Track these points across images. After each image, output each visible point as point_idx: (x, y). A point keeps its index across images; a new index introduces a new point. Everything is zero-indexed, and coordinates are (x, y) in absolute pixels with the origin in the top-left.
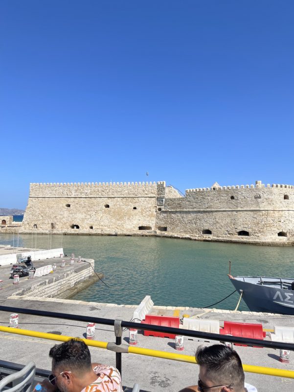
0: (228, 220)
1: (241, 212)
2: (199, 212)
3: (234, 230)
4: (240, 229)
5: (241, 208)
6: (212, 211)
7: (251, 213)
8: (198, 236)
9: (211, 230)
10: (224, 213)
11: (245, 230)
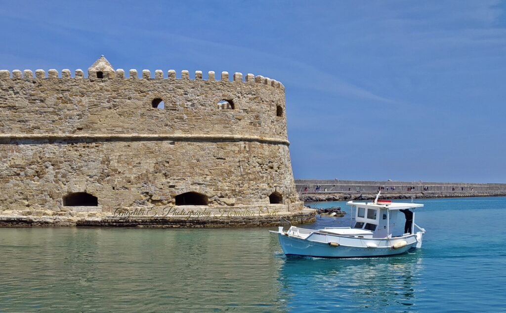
0: (148, 165)
1: (184, 144)
2: (52, 140)
3: (167, 190)
4: (183, 188)
5: (185, 131)
6: (95, 140)
7: (213, 146)
8: (49, 212)
9: (97, 195)
10: (135, 144)
11: (197, 189)
